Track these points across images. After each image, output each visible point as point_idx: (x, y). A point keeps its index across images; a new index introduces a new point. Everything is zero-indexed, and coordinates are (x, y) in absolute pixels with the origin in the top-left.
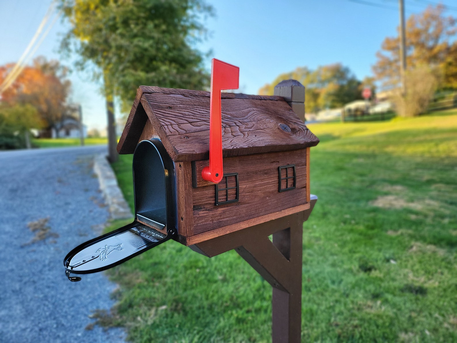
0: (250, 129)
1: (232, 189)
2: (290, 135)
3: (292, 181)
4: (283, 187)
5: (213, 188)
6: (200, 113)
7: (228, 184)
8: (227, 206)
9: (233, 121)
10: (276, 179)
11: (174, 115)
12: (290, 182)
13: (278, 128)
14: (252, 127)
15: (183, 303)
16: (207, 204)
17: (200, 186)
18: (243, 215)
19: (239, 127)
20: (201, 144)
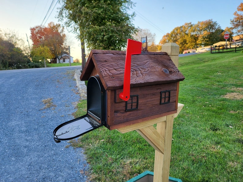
0: (147, 72)
1: (134, 103)
2: (168, 75)
3: (168, 99)
4: (163, 101)
5: (125, 102)
6: (121, 64)
7: (133, 100)
8: (132, 111)
9: (138, 68)
10: (159, 98)
11: (108, 65)
13: (162, 71)
14: (148, 70)
16: (121, 110)
17: (118, 102)
18: (140, 116)
19: (141, 71)
20: (120, 81)
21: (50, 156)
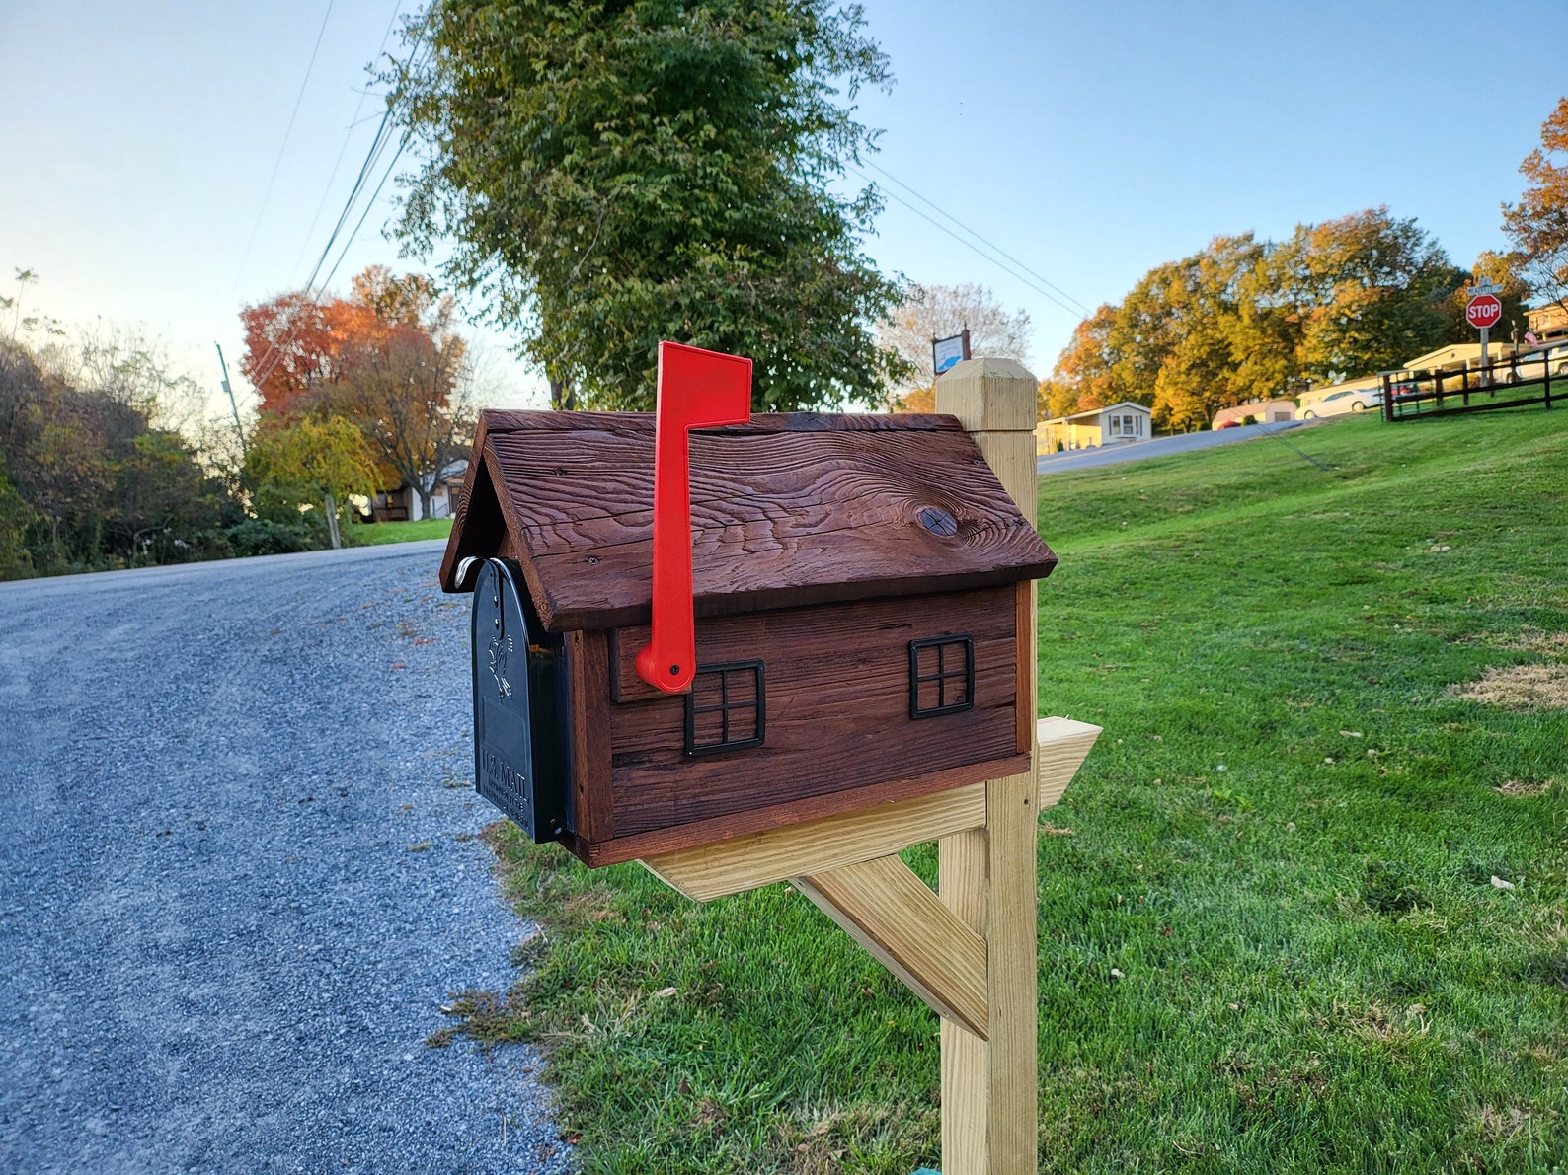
0: (814, 530)
1: (740, 706)
2: (951, 545)
3: (960, 685)
4: (925, 702)
5: (680, 702)
7: (729, 692)
8: (727, 758)
9: (758, 504)
10: (901, 679)
11: (570, 494)
12: (953, 688)
13: (912, 523)
14: (821, 520)
15: (729, 981)
16: (656, 750)
17: (630, 698)
18: (783, 785)
19: (775, 523)
20: (634, 580)
21: (327, 1101)
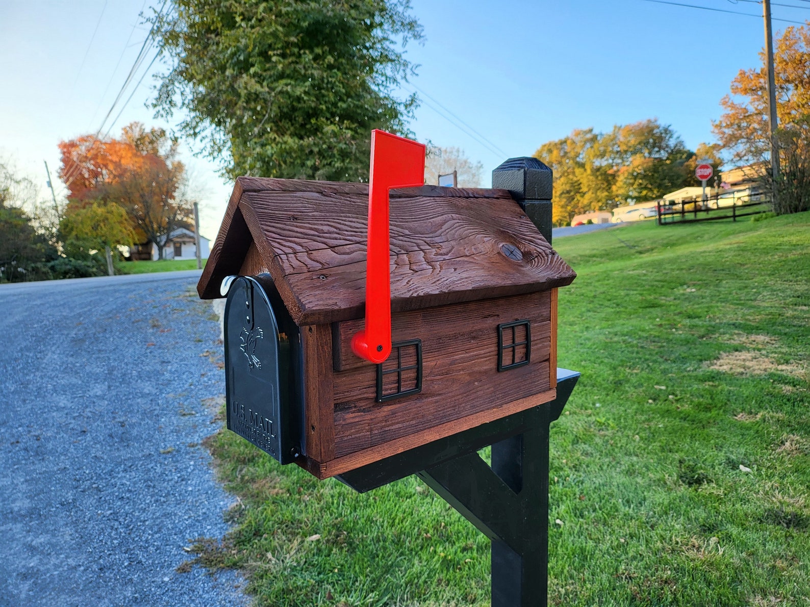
0: (447, 257)
1: (408, 369)
2: (522, 266)
3: (524, 350)
4: (506, 361)
5: (373, 369)
6: (351, 227)
7: (402, 360)
8: (400, 402)
9: (414, 241)
10: (494, 348)
11: (301, 233)
12: (520, 352)
13: (499, 253)
14: (450, 251)
15: (350, 530)
16: (361, 399)
17: (348, 367)
18: (430, 417)
19: (425, 253)
20: (349, 290)
